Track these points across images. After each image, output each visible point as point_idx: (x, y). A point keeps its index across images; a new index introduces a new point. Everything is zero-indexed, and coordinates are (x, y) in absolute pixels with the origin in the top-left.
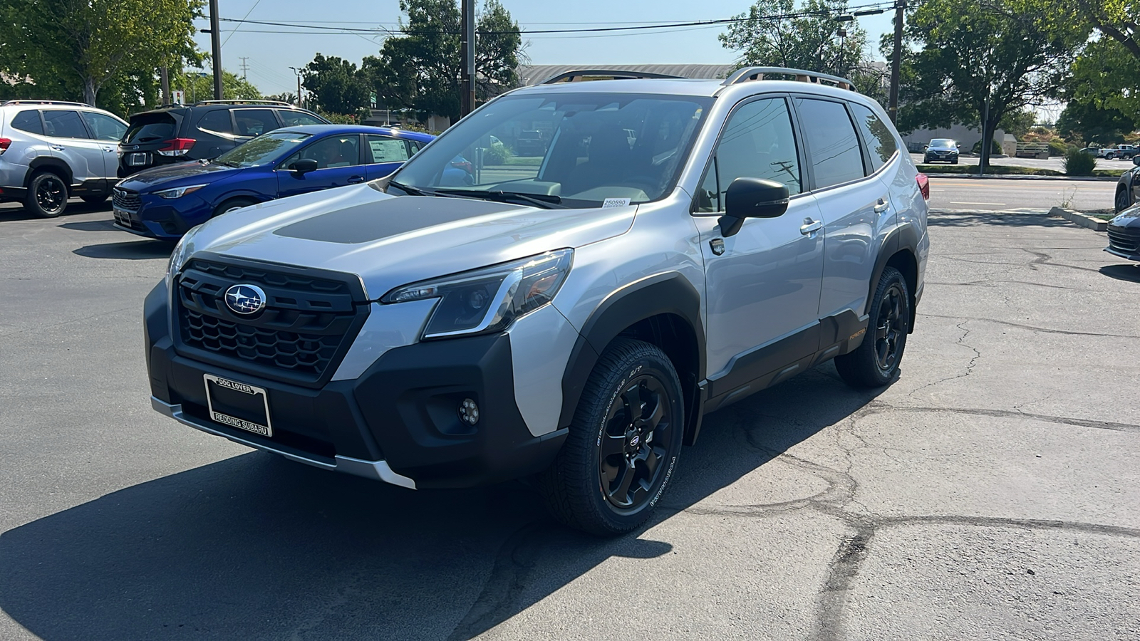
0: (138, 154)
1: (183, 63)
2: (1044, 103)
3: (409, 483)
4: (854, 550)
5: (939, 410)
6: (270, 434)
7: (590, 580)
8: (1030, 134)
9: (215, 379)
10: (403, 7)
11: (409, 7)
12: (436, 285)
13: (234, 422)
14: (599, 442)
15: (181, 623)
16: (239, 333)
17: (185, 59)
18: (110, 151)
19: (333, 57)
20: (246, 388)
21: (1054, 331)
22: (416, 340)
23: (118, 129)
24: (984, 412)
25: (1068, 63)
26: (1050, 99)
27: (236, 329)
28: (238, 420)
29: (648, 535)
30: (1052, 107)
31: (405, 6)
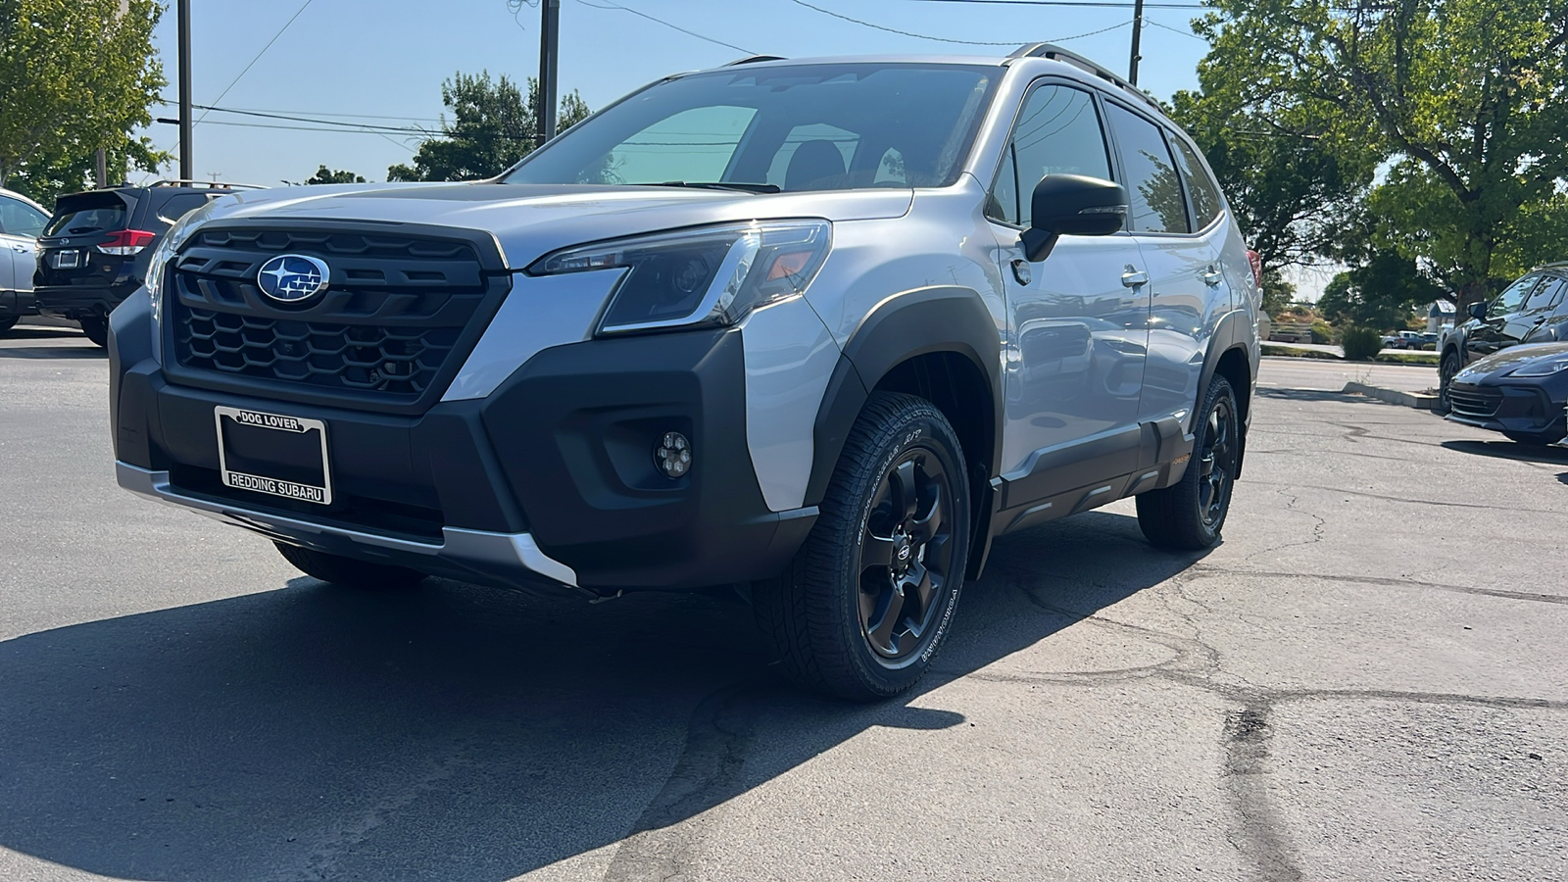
0: (67, 252)
1: (129, 165)
2: (1316, 262)
3: (566, 575)
4: (1250, 725)
5: (1297, 576)
6: (328, 501)
7: (848, 754)
8: (1285, 314)
9: (233, 413)
10: (447, 101)
11: (455, 101)
12: (621, 250)
13: (264, 485)
14: (860, 538)
15: (169, 796)
16: (278, 336)
17: (133, 160)
18: (24, 251)
19: (342, 173)
20: (289, 423)
21: (1414, 501)
22: (587, 336)
23: (37, 224)
24: (1366, 580)
25: (1346, 211)
26: (1323, 258)
27: (274, 330)
28: (272, 481)
29: (921, 702)
30: (1326, 269)
31: (451, 99)
